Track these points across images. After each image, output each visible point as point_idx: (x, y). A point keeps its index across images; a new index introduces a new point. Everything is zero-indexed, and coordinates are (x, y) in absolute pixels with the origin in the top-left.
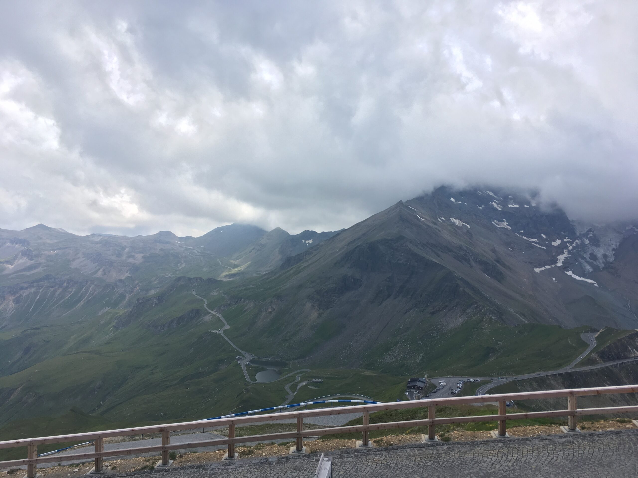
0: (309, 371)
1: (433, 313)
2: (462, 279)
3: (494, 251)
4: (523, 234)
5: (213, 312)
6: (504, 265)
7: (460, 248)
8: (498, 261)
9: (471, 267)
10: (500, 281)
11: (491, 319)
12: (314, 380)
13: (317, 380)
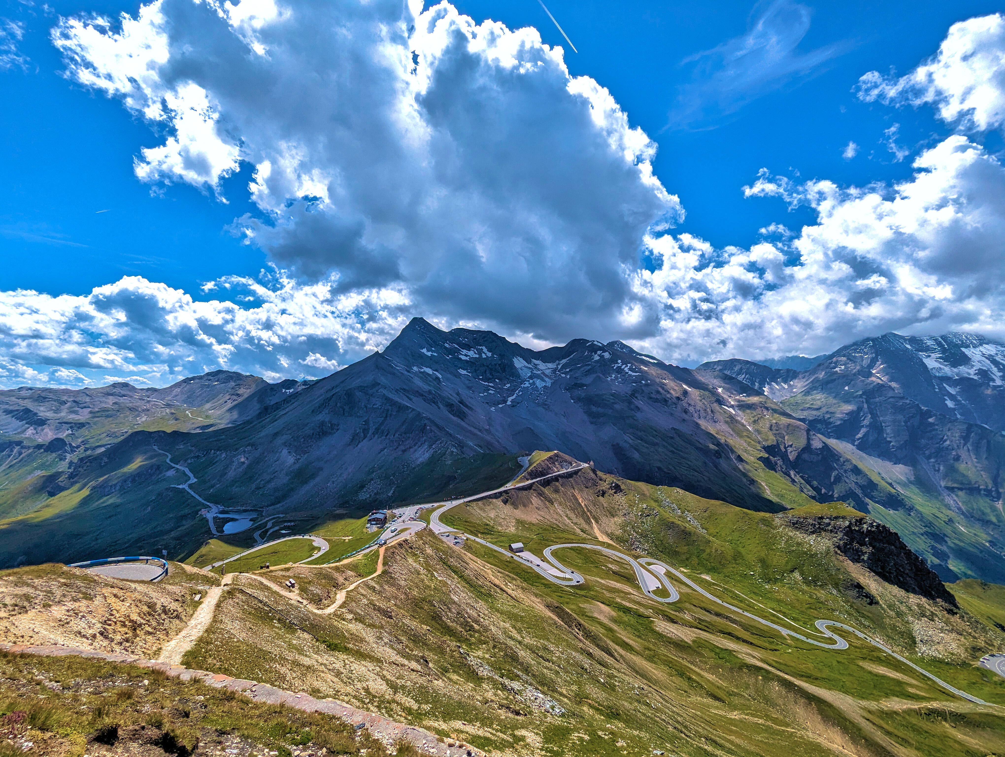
0: (281, 516)
1: (404, 451)
2: (429, 419)
3: (458, 394)
4: (482, 380)
5: (177, 466)
6: (467, 406)
7: (430, 392)
8: (461, 402)
9: (439, 408)
10: (462, 420)
11: (453, 452)
12: (286, 524)
13: (289, 524)
